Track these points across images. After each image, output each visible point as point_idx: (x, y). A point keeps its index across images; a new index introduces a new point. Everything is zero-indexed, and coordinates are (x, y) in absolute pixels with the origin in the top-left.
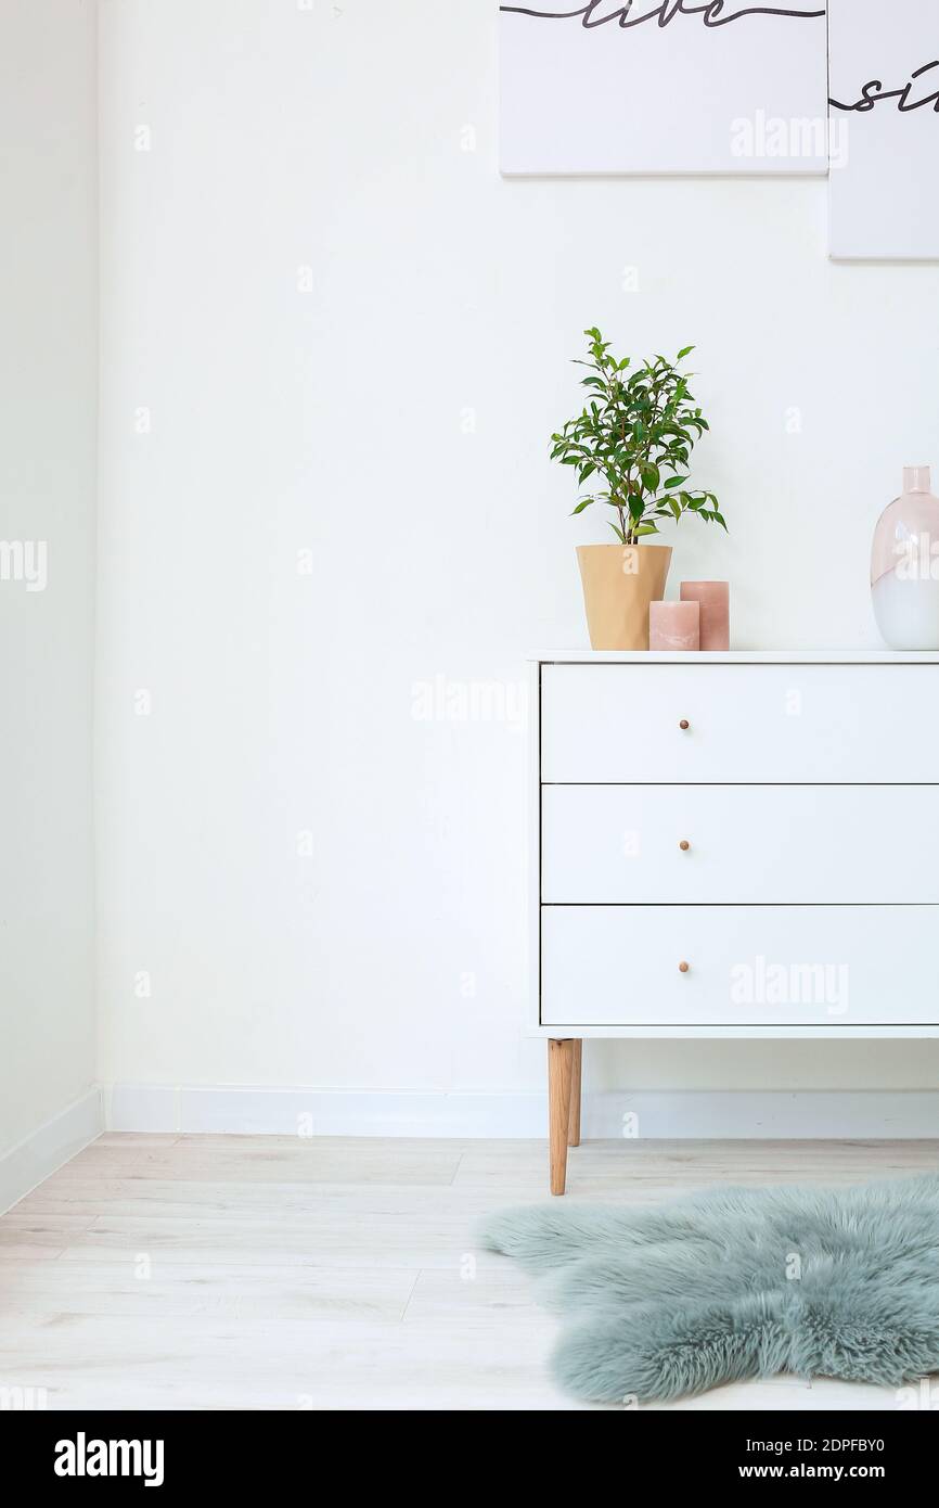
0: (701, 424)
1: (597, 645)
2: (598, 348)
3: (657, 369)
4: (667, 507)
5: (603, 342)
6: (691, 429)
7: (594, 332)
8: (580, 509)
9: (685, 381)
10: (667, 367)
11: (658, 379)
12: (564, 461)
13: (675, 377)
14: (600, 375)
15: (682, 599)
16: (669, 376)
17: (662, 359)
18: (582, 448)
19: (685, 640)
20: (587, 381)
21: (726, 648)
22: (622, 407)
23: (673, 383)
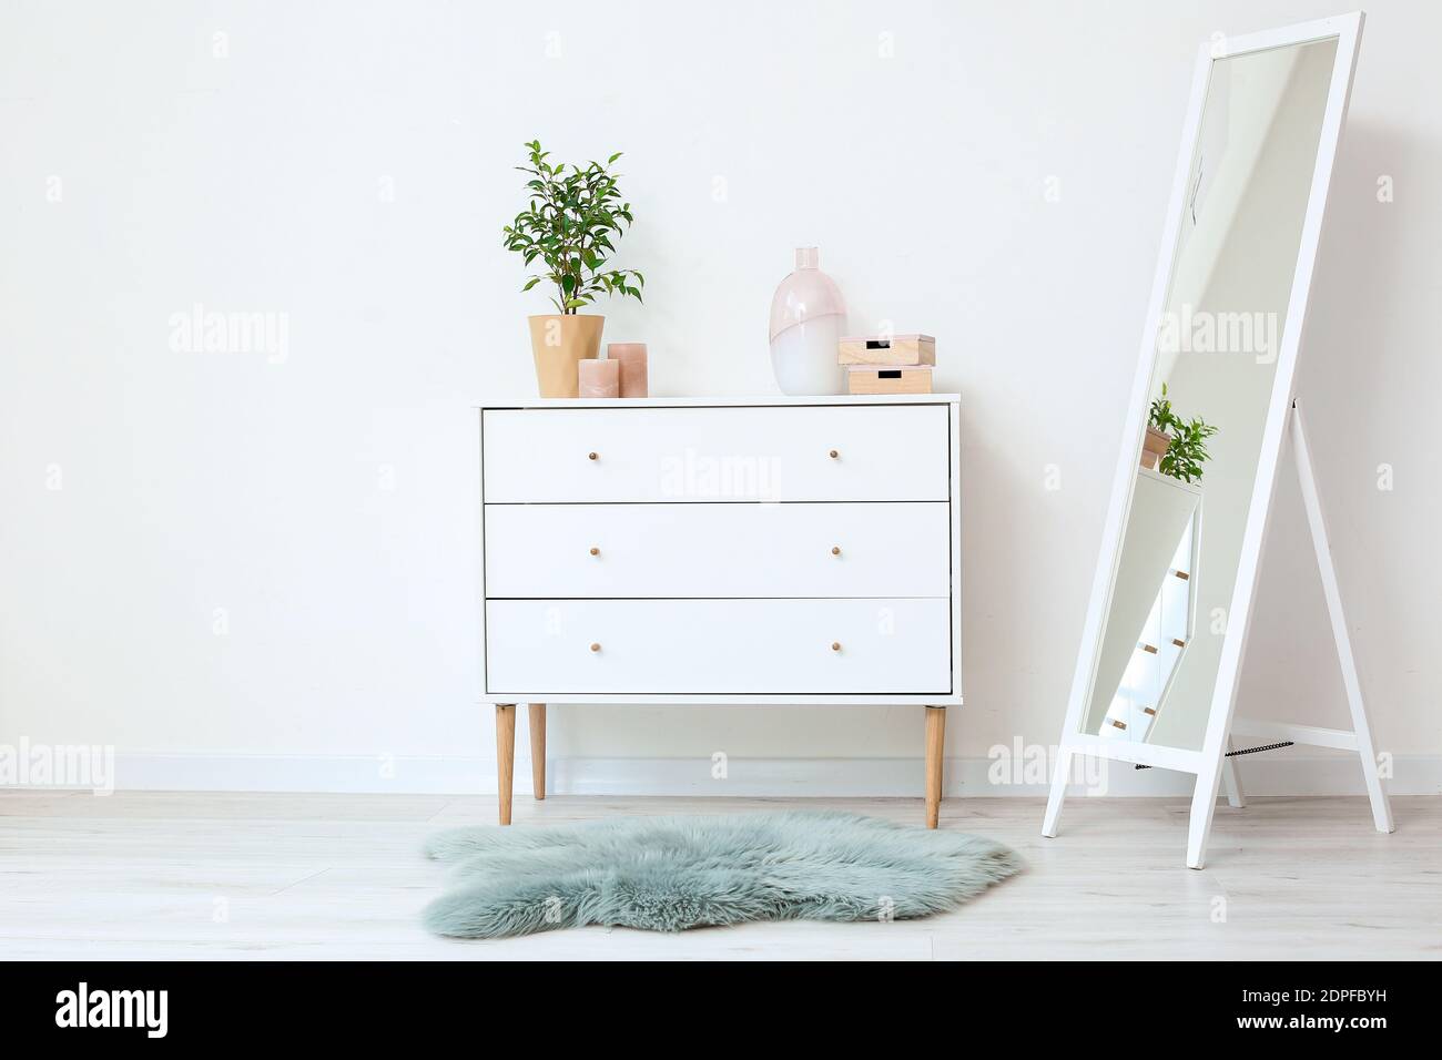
0: (628, 217)
1: (544, 394)
2: (536, 157)
3: (591, 172)
4: (601, 283)
5: (541, 153)
6: (620, 221)
7: (536, 145)
8: (529, 286)
9: (613, 182)
10: (600, 171)
11: (592, 179)
12: (512, 248)
13: (606, 178)
14: (539, 178)
15: (609, 358)
16: (602, 178)
17: (595, 164)
18: (526, 238)
19: (605, 390)
20: (531, 184)
21: (645, 395)
22: (560, 204)
23: (605, 181)
